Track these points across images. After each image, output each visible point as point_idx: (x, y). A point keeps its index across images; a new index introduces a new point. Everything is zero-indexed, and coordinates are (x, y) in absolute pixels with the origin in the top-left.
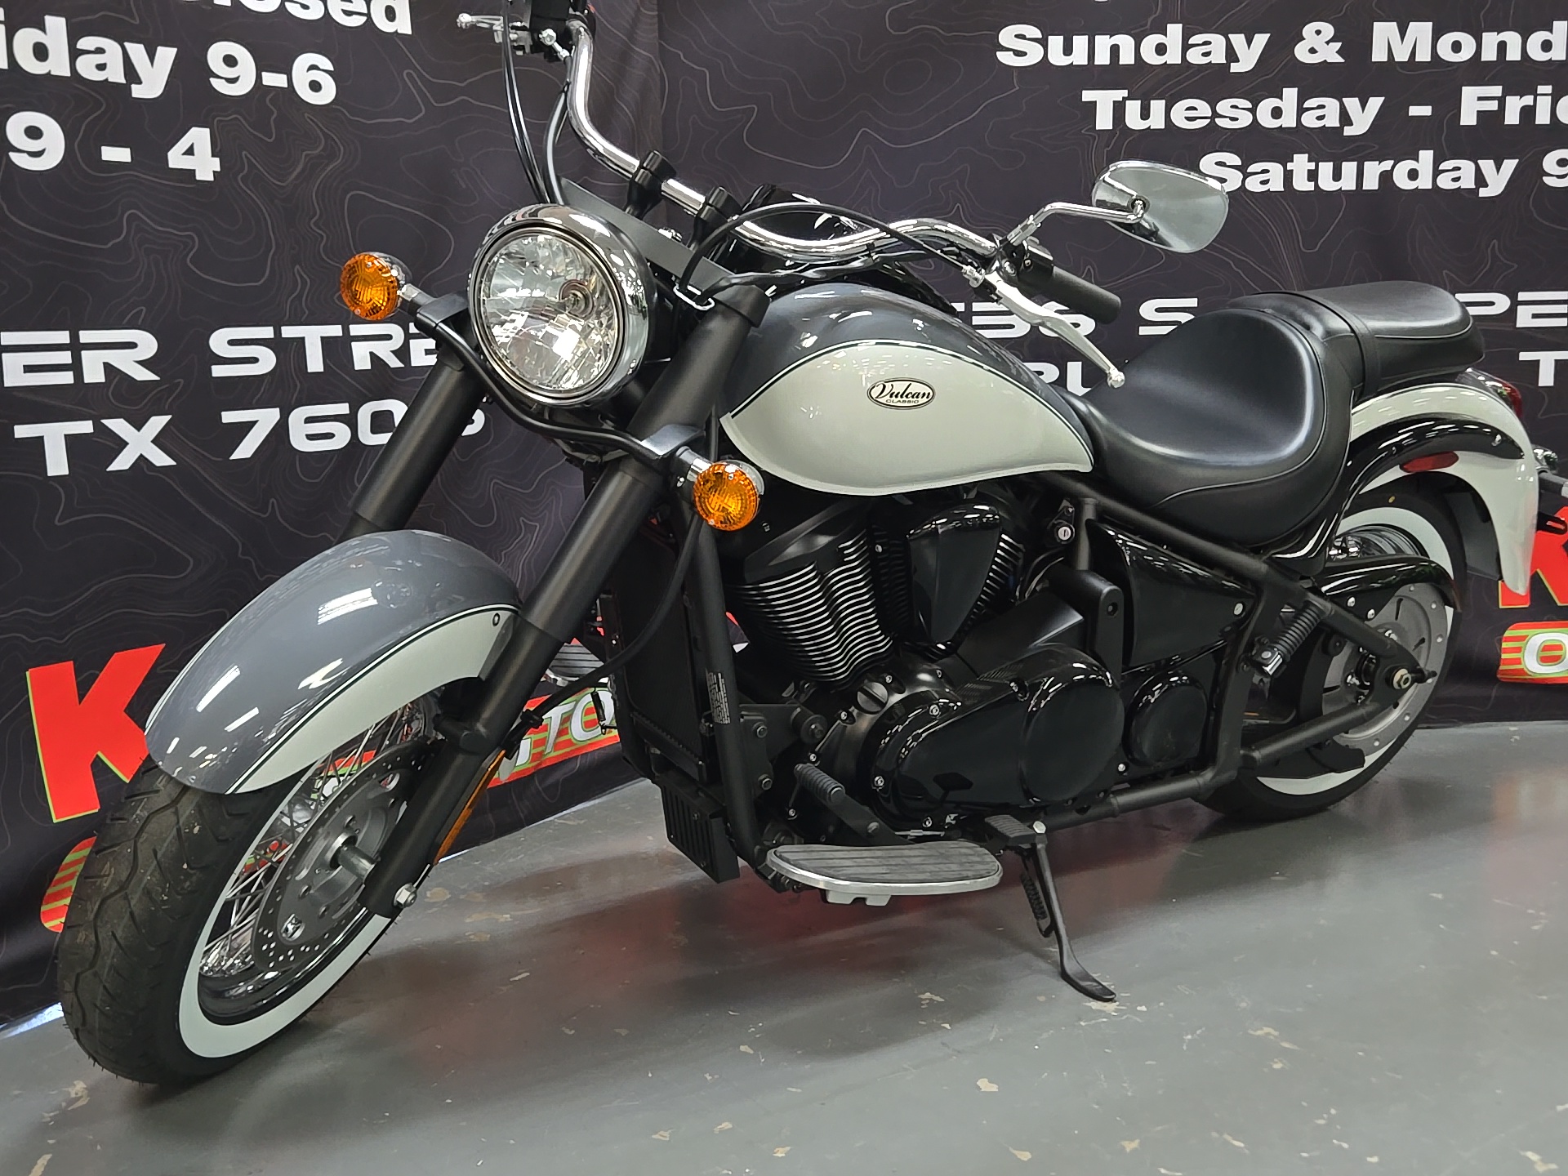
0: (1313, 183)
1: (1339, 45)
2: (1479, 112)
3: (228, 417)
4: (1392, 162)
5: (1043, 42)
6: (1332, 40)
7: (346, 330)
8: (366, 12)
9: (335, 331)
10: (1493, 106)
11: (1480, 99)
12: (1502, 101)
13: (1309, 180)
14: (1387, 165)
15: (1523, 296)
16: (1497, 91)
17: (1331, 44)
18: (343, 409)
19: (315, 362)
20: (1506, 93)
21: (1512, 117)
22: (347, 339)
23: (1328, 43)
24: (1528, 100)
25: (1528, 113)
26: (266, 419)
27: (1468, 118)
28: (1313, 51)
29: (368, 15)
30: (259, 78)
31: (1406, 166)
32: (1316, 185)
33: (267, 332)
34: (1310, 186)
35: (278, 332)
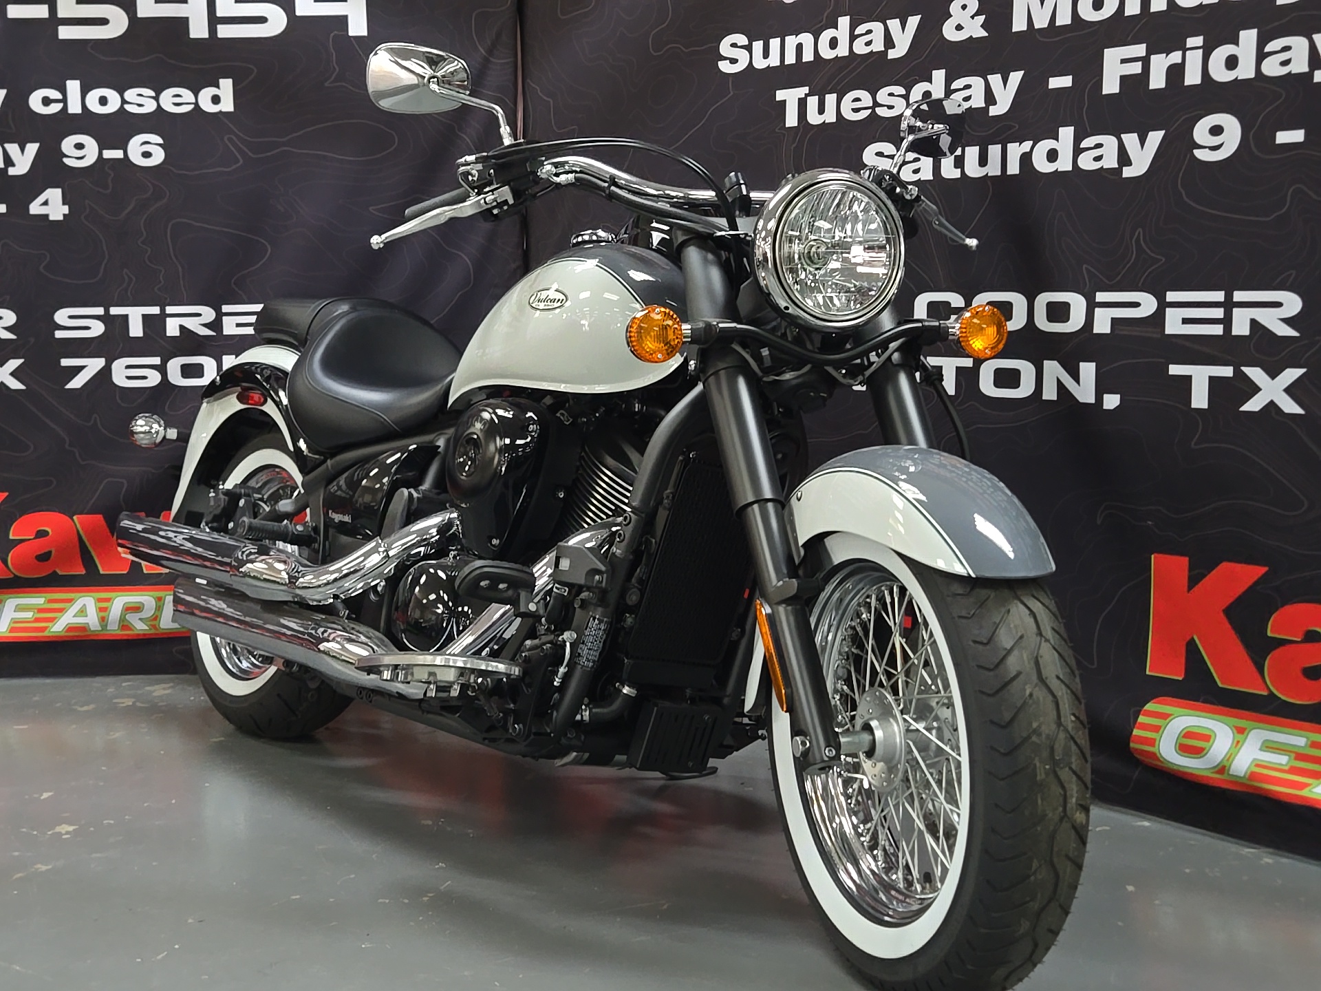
0: (959, 170)
1: (982, 18)
2: (1122, 78)
3: (65, 362)
4: (1031, 143)
5: (749, 48)
6: (977, 14)
7: (163, 310)
8: (194, 101)
9: (155, 310)
10: (1136, 68)
11: (1124, 61)
12: (1146, 61)
13: (956, 167)
14: (1027, 146)
15: (1171, 296)
16: (1140, 50)
17: (975, 18)
18: (157, 361)
19: (136, 330)
20: (1150, 52)
21: (1157, 81)
22: (163, 316)
23: (972, 17)
24: (1176, 57)
25: (1176, 72)
26: (94, 365)
27: (1111, 86)
28: (959, 28)
29: (196, 104)
30: (100, 153)
31: (1046, 145)
32: (963, 172)
33: (100, 311)
34: (956, 174)
35: (107, 311)
